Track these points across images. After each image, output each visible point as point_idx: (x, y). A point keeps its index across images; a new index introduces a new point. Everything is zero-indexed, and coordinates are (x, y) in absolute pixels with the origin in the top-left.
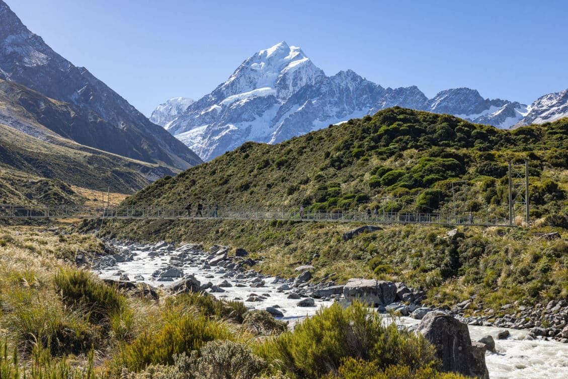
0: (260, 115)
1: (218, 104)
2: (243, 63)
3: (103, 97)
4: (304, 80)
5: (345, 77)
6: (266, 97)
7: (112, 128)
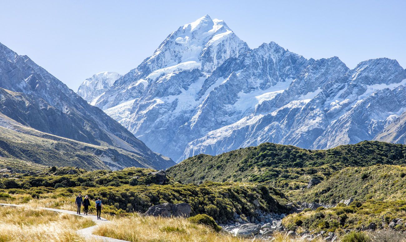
0: (186, 88)
1: (144, 78)
2: (168, 37)
3: (47, 84)
4: (228, 52)
5: (268, 49)
6: (191, 71)
7: (60, 114)
